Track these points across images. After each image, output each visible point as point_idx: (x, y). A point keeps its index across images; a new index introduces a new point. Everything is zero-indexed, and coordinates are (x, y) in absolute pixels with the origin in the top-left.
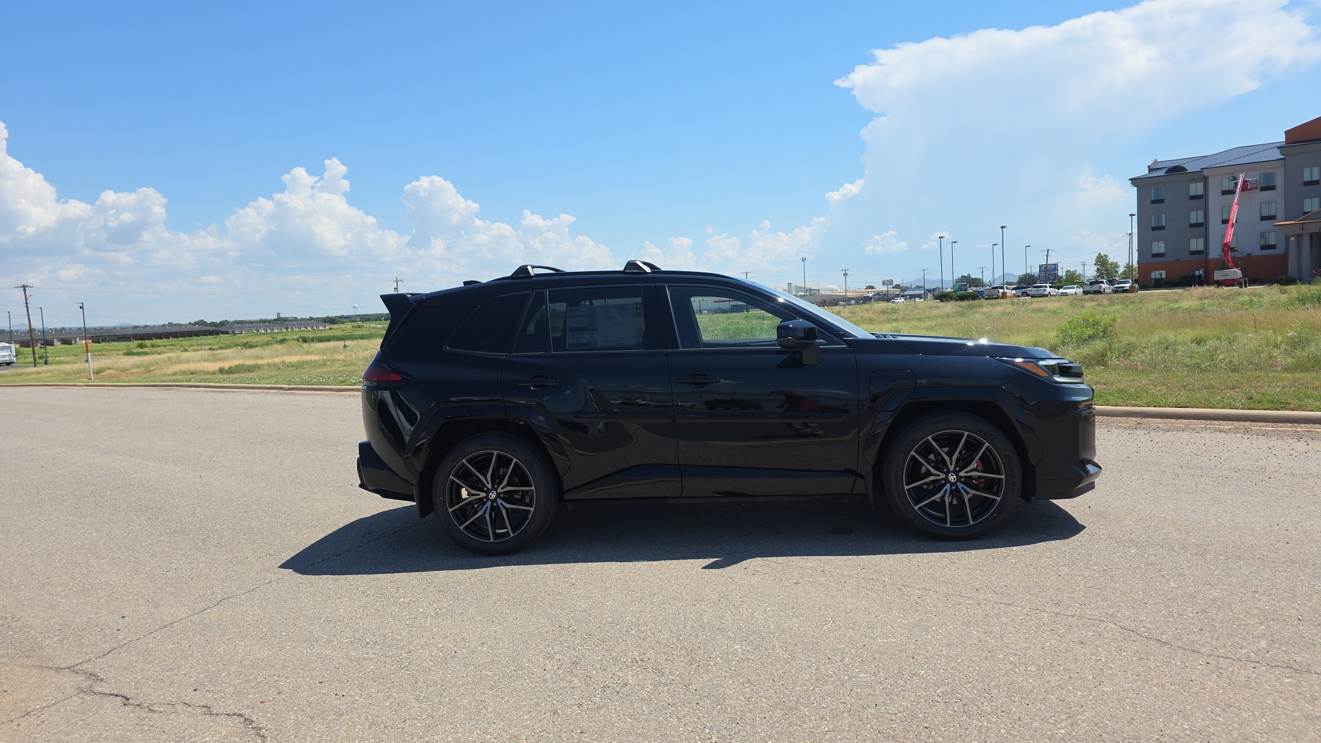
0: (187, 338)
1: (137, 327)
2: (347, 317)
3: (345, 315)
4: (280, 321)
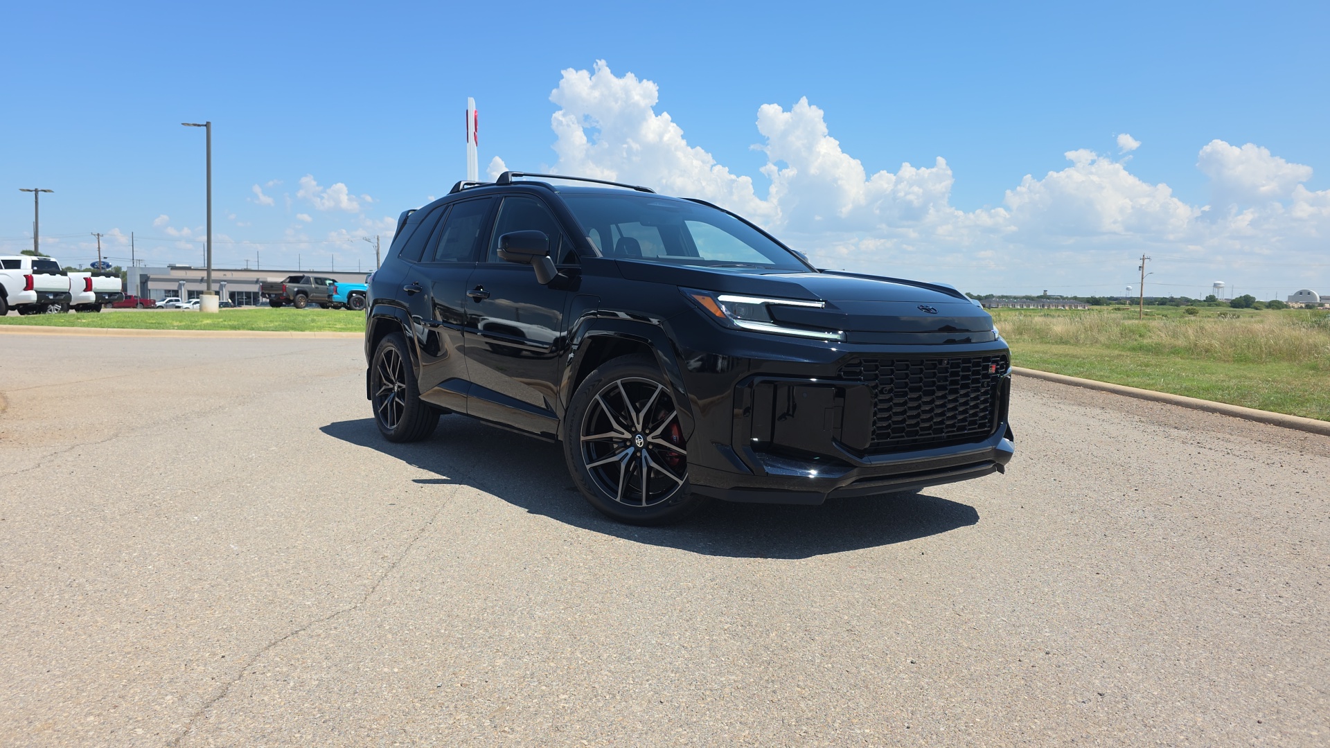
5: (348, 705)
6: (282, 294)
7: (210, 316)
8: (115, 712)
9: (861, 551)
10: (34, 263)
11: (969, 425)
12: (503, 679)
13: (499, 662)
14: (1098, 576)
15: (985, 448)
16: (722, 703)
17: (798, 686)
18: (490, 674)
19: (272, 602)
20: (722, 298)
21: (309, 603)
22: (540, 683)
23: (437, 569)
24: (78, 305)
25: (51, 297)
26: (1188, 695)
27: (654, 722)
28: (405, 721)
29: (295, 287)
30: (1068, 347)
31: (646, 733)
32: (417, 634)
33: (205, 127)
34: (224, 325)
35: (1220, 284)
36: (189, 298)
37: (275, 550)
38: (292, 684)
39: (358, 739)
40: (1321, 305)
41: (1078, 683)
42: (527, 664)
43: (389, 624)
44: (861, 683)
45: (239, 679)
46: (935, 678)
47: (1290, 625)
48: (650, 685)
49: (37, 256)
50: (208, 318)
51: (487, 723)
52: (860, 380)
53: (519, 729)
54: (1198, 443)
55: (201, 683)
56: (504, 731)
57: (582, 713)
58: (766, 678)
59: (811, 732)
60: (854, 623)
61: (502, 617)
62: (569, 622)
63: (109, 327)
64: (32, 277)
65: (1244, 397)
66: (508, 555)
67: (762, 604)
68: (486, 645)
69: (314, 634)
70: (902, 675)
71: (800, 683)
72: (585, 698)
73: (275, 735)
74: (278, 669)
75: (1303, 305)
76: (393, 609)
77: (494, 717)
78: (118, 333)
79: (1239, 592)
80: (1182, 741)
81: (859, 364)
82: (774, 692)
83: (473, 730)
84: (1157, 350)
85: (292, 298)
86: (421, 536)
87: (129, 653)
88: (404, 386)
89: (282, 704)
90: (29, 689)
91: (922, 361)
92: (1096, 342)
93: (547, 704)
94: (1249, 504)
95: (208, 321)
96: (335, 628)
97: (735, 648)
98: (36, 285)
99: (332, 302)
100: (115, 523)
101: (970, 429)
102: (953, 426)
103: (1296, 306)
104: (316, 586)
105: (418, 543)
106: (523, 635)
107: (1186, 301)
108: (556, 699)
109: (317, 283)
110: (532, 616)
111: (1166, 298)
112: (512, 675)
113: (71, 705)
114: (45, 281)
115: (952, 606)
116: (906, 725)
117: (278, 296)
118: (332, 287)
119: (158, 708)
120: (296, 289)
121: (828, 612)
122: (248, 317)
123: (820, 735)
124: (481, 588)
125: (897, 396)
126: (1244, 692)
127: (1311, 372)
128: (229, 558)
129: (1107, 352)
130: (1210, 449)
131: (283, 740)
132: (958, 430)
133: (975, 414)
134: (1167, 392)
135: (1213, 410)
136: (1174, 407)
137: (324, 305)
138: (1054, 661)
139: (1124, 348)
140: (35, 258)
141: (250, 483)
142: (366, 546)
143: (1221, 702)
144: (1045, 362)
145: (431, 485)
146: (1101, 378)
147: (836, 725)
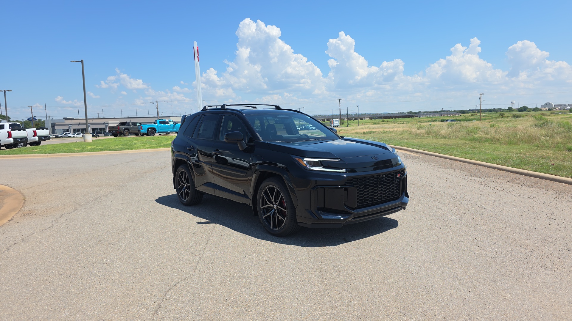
0: (402, 118)
1: (389, 113)
2: (471, 110)
3: (471, 109)
4: (442, 112)
5: (200, 307)
6: (118, 131)
7: (89, 144)
8: (129, 315)
9: (357, 241)
10: (10, 126)
11: (391, 196)
12: (245, 296)
13: (243, 290)
14: (434, 245)
15: (398, 202)
16: (313, 298)
17: (335, 291)
18: (241, 294)
19: (164, 275)
20: (305, 159)
21: (176, 274)
22: (257, 296)
23: (215, 258)
24: (31, 142)
25: (19, 140)
26: (451, 284)
27: (293, 305)
28: (219, 311)
29: (123, 127)
30: (446, 140)
31: (291, 309)
32: (215, 283)
33: (81, 62)
34: (98, 149)
35: (513, 102)
36: (74, 132)
37: (157, 255)
38: (180, 302)
39: (206, 317)
40: (555, 108)
41: (419, 283)
42: (252, 290)
43: (205, 280)
44: (354, 288)
45: (163, 302)
46: (377, 285)
47: (490, 258)
48: (291, 294)
49: (11, 122)
50: (89, 146)
51: (244, 309)
52: (352, 185)
53: (253, 310)
54: (485, 184)
55: (151, 304)
56: (249, 311)
57: (271, 304)
58: (326, 289)
59: (339, 304)
60: (354, 268)
61: (241, 275)
62: (263, 275)
63: (48, 153)
64: (11, 133)
65: (506, 161)
66: (238, 252)
67: (325, 264)
68: (238, 285)
69: (181, 285)
70: (367, 285)
71: (336, 290)
72: (271, 299)
73: (181, 318)
74: (174, 298)
75: (548, 109)
76: (204, 275)
77: (245, 307)
78: (53, 156)
79: (478, 247)
80: (445, 299)
81: (352, 180)
82: (328, 293)
83: (240, 312)
84: (479, 140)
85: (122, 132)
86: (207, 246)
87: (124, 296)
88: (189, 185)
89: (179, 308)
90: (97, 310)
91: (373, 176)
92: (457, 137)
93: (260, 302)
94: (494, 211)
95: (89, 147)
96: (188, 283)
97: (316, 280)
98: (13, 136)
99: (140, 133)
100: (95, 248)
101: (391, 197)
102: (385, 196)
103: (544, 109)
104: (176, 268)
105: (206, 249)
106: (249, 280)
107: (500, 110)
108: (263, 301)
109: (133, 125)
110: (251, 274)
111: (492, 109)
112: (248, 294)
113: (114, 314)
114: (16, 134)
115: (385, 260)
116: (367, 300)
117: (115, 132)
118: (140, 127)
119: (141, 313)
120: (124, 128)
121: (345, 265)
122: (106, 144)
123: (341, 305)
124: (232, 265)
125: (365, 189)
126: (468, 282)
127: (535, 148)
128: (143, 260)
129: (460, 142)
130: (489, 187)
131: (183, 319)
132: (387, 198)
133: (393, 192)
134: (479, 161)
135: (495, 168)
136: (481, 167)
137: (137, 134)
138: (414, 276)
139: (467, 139)
140: (10, 123)
141: (138, 228)
142: (189, 252)
143: (460, 286)
144: (436, 148)
145: (205, 224)
146: (456, 155)
147: (346, 302)
